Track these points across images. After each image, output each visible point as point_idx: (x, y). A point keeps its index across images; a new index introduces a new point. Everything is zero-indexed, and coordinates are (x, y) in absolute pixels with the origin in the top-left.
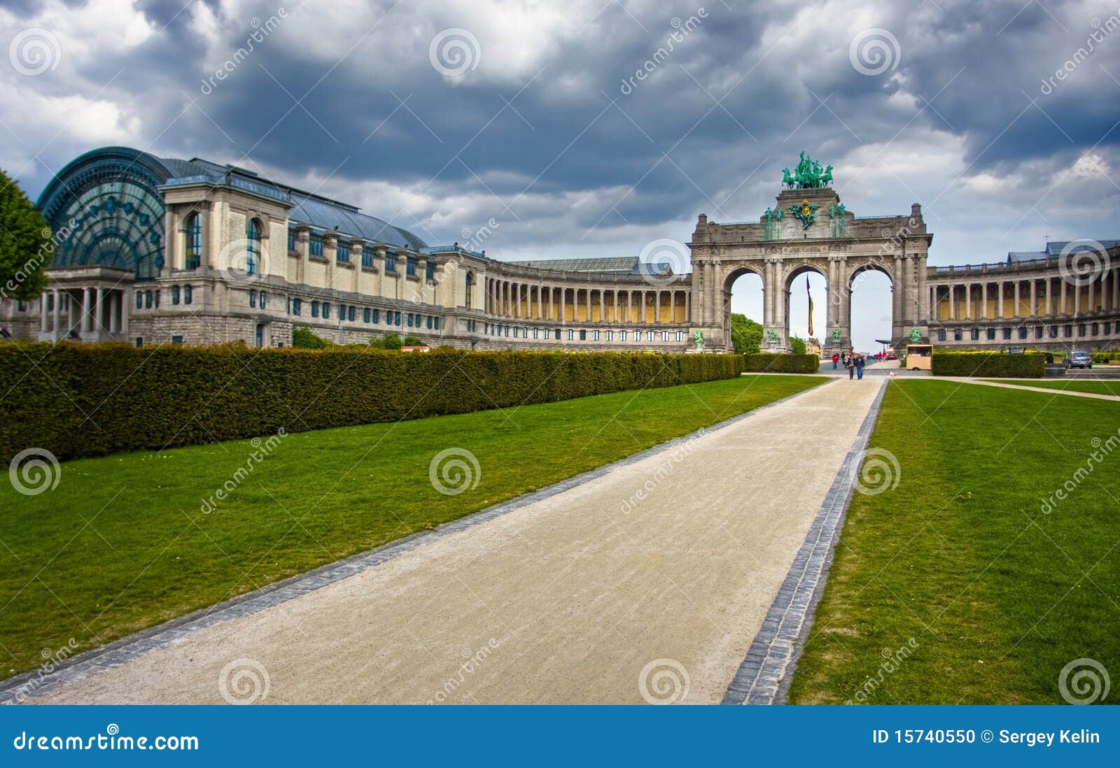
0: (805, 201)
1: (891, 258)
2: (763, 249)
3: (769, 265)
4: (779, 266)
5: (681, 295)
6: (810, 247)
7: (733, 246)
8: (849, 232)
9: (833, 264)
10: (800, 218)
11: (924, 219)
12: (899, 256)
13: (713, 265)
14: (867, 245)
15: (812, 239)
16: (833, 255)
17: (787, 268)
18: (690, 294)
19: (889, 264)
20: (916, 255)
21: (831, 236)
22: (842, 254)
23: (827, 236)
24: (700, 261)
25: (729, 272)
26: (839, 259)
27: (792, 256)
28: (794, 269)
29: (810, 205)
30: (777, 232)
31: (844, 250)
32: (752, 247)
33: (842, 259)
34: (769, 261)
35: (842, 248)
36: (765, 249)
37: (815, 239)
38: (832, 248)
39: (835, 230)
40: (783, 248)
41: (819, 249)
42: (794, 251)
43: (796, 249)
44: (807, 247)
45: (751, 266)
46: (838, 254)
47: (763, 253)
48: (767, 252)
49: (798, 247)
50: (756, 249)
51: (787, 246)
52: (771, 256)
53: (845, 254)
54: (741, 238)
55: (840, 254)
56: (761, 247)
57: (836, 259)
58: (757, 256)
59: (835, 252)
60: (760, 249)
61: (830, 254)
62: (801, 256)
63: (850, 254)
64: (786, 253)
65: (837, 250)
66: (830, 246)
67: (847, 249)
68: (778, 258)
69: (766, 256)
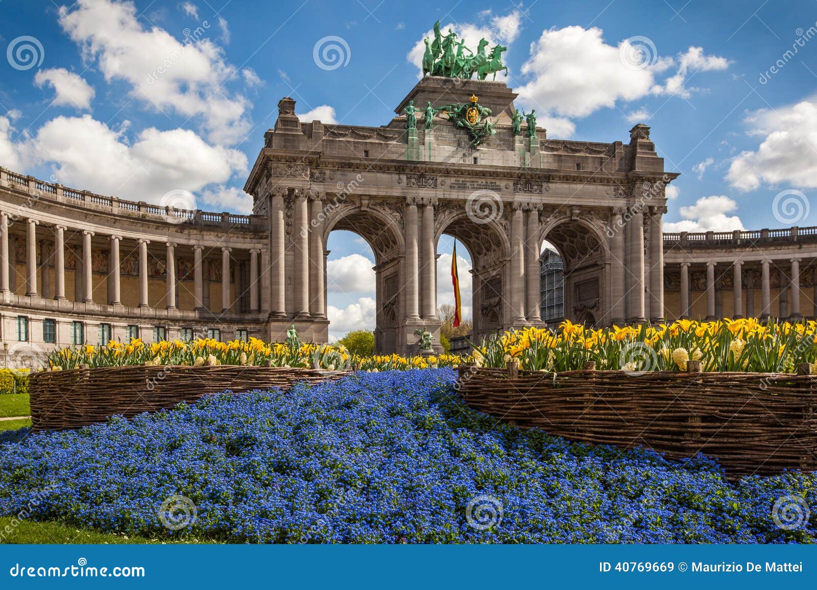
0: (475, 98)
1: (608, 214)
2: (404, 177)
3: (413, 208)
4: (430, 211)
5: (241, 260)
6: (484, 181)
7: (350, 165)
8: (544, 160)
9: (519, 214)
10: (465, 128)
11: (657, 149)
12: (620, 210)
13: (311, 201)
14: (574, 186)
15: (485, 166)
16: (521, 198)
17: (441, 217)
18: (259, 256)
19: (600, 223)
21: (518, 165)
22: (535, 199)
23: (511, 164)
24: (291, 190)
26: (529, 207)
27: (454, 196)
28: (452, 221)
29: (480, 107)
30: (427, 147)
31: (538, 191)
32: (384, 172)
33: (535, 207)
34: (414, 201)
35: (536, 187)
36: (407, 178)
37: (497, 167)
38: (519, 186)
39: (524, 154)
40: (440, 180)
41: (499, 186)
42: (456, 186)
43: (461, 182)
44: (480, 181)
45: (378, 209)
46: (530, 197)
47: (404, 184)
48: (412, 184)
49: (464, 180)
50: (390, 176)
51: (446, 177)
52: (417, 191)
53: (540, 198)
54: (363, 153)
55: (532, 197)
56: (400, 173)
57: (526, 207)
58: (394, 191)
59: (524, 193)
60: (397, 176)
61: (516, 196)
62: (468, 196)
63: (548, 200)
64: (444, 188)
65: (527, 190)
66: (516, 182)
67: (544, 190)
68: (432, 196)
69: (410, 191)
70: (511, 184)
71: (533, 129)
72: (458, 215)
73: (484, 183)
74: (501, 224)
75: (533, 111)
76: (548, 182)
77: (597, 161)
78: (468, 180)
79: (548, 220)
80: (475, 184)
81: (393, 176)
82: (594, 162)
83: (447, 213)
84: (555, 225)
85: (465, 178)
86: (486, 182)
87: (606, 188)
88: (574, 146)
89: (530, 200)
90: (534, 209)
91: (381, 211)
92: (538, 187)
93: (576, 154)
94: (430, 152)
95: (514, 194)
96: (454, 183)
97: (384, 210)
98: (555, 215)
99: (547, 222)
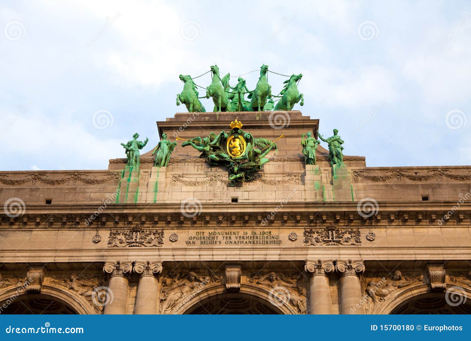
0: (238, 124)
2: (105, 235)
6: (249, 232)
16: (320, 254)
21: (310, 202)
22: (347, 255)
28: (196, 300)
29: (247, 133)
30: (152, 188)
31: (353, 241)
32: (70, 228)
33: (350, 268)
34: (118, 269)
35: (347, 235)
36: (111, 234)
37: (265, 205)
38: (315, 235)
39: (322, 188)
40: (168, 234)
42: (198, 241)
43: (206, 235)
44: (241, 232)
45: (62, 288)
46: (337, 252)
47: (104, 244)
48: (118, 242)
49: (213, 231)
50: (82, 232)
51: (178, 228)
52: (126, 253)
53: (357, 252)
54: (44, 203)
55: (342, 252)
56: (98, 228)
57: (332, 268)
58: (84, 254)
59: (324, 246)
60: (94, 233)
61: (310, 252)
62: (219, 256)
63: (374, 254)
64: (174, 245)
65: (331, 241)
66: (309, 230)
67: (363, 238)
68: (152, 259)
69: (113, 253)
70: (300, 233)
71: (338, 155)
72: (206, 290)
73: (250, 234)
74: (291, 302)
75: (335, 132)
76: (371, 226)
77: (460, 190)
78: (219, 231)
79: (385, 291)
80: (233, 237)
81: (87, 232)
82: (455, 192)
83: (187, 288)
84: (399, 301)
85: (214, 228)
86: (254, 233)
88: (416, 173)
89: (337, 256)
90: (348, 271)
91: (66, 290)
92: (353, 235)
93: (419, 183)
94: (156, 195)
95: (307, 249)
96: (194, 238)
97: (72, 288)
98: (398, 283)
99: (384, 295)
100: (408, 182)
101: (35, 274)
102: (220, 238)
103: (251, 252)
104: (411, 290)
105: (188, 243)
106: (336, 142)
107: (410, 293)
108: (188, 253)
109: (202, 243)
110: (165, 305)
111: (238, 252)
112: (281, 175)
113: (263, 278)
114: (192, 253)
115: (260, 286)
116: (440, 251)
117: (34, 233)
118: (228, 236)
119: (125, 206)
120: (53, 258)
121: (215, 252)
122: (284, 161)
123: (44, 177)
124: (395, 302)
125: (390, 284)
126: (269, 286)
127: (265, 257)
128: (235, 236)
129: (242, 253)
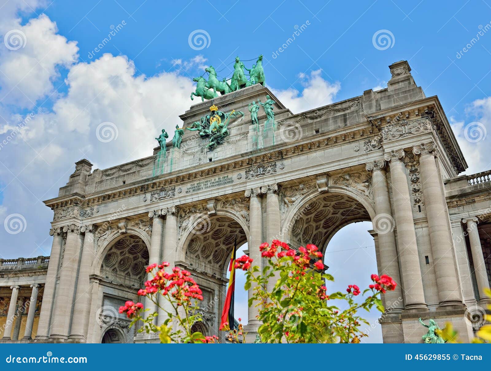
0: (214, 107)
2: (148, 196)
6: (217, 178)
8: (277, 139)
12: (376, 164)
13: (83, 234)
17: (185, 223)
19: (361, 186)
20: (409, 151)
21: (249, 150)
22: (268, 181)
24: (62, 228)
25: (106, 243)
26: (263, 191)
27: (189, 200)
29: (220, 112)
30: (169, 163)
31: (272, 172)
32: (133, 196)
33: (269, 189)
34: (155, 214)
35: (269, 169)
36: (152, 195)
38: (252, 173)
40: (177, 189)
41: (231, 178)
42: (191, 190)
43: (196, 185)
44: (213, 179)
45: (135, 229)
46: (262, 181)
47: (148, 202)
48: (154, 200)
49: (199, 182)
50: (139, 197)
51: (182, 184)
52: (158, 205)
53: (273, 178)
54: (122, 184)
55: (265, 180)
56: (145, 193)
57: (259, 191)
58: (140, 209)
59: (256, 178)
60: (144, 196)
61: (248, 184)
62: (202, 196)
63: (283, 178)
64: (181, 195)
65: (259, 175)
66: (248, 170)
67: (277, 169)
68: (169, 206)
69: (152, 206)
70: (243, 173)
73: (217, 180)
74: (242, 216)
76: (283, 159)
77: (339, 120)
78: (202, 181)
79: (293, 199)
80: (209, 183)
81: (141, 196)
82: (336, 122)
85: (199, 180)
86: (219, 179)
87: (353, 145)
88: (316, 113)
89: (263, 183)
90: (268, 192)
91: (137, 229)
92: (272, 167)
93: (315, 120)
94: (171, 167)
95: (246, 183)
96: (190, 188)
97: (140, 228)
98: (302, 192)
99: (294, 202)
100: (310, 121)
101: (121, 224)
102: (202, 185)
103: (217, 191)
104: (308, 195)
105: (187, 192)
106: (267, 105)
107: (308, 197)
108: (187, 198)
109: (193, 190)
110: (181, 230)
111: (210, 193)
112: (239, 135)
113: (228, 205)
114: (188, 198)
115: (227, 209)
116: (322, 167)
117: (119, 201)
118: (206, 183)
119: (153, 179)
120: (127, 214)
121: (199, 195)
122: (242, 124)
123: (123, 168)
124: (299, 204)
125: (297, 194)
126: (232, 208)
127: (225, 192)
128: (209, 182)
129: (213, 192)
